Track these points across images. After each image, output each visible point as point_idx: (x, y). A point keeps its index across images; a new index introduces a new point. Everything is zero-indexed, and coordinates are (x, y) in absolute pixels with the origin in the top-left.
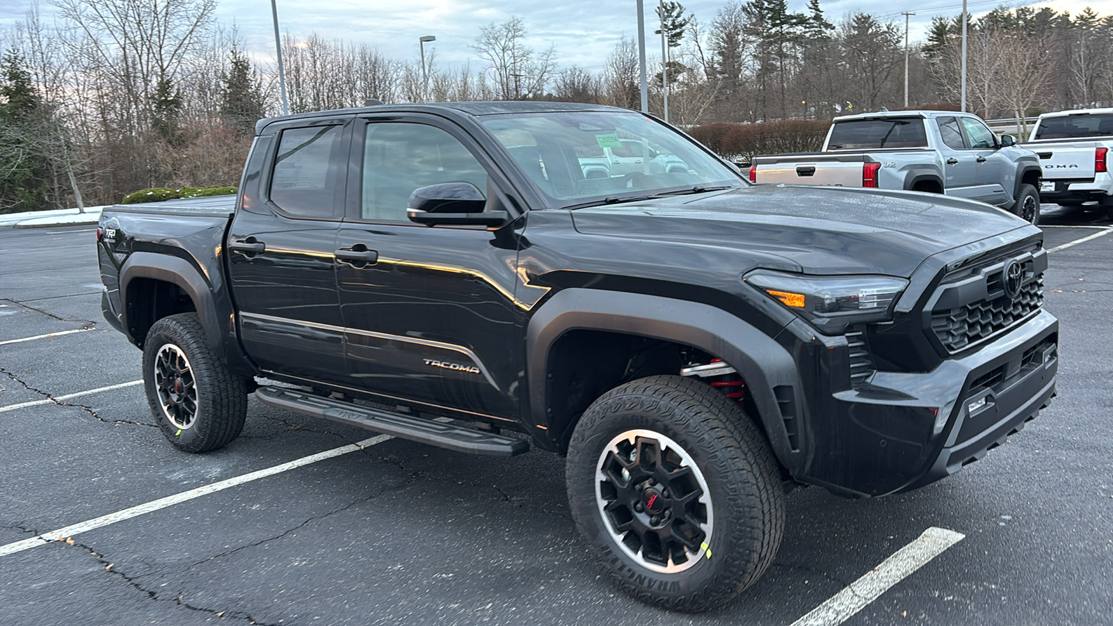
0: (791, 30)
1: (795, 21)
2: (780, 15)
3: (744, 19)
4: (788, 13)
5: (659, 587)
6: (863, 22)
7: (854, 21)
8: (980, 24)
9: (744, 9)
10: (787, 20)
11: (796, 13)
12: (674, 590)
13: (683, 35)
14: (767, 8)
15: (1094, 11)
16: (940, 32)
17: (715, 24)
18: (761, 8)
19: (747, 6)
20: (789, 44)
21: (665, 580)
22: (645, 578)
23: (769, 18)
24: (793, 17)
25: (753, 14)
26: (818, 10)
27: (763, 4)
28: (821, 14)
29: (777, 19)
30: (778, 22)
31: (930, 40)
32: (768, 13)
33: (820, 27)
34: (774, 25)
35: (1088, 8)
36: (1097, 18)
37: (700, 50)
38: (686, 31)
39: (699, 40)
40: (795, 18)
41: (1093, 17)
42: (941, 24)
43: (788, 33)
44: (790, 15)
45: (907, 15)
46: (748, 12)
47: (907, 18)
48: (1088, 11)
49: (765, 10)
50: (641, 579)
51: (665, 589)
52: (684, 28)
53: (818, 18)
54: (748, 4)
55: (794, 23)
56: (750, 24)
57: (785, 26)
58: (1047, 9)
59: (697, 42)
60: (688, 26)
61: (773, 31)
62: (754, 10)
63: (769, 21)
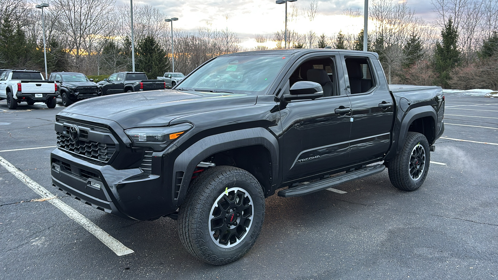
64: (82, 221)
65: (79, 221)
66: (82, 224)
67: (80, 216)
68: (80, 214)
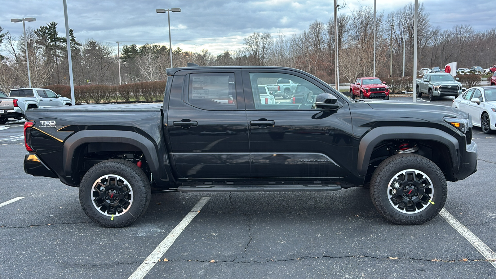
0: (61, 44)
1: (62, 40)
2: (54, 37)
3: (36, 37)
4: (58, 36)
5: (415, 218)
6: (93, 44)
7: (89, 43)
8: (140, 50)
9: (35, 32)
10: (59, 39)
11: (63, 37)
12: (420, 217)
13: (2, 41)
14: (47, 33)
15: (181, 48)
16: (126, 51)
17: (22, 38)
18: (45, 33)
19: (37, 31)
20: (60, 51)
21: (415, 215)
22: (408, 216)
23: (49, 38)
24: (61, 39)
25: (40, 35)
26: (73, 37)
27: (46, 31)
28: (74, 38)
29: (53, 39)
30: (54, 40)
31: (122, 54)
32: (48, 35)
33: (75, 45)
34: (52, 41)
35: (178, 48)
36: (182, 52)
37: (13, 49)
38: (4, 39)
39: (12, 45)
40: (62, 39)
41: (181, 51)
42: (127, 48)
43: (59, 46)
44: (60, 38)
45: (118, 43)
46: (38, 34)
47: (118, 44)
48: (179, 49)
49: (46, 33)
50: (408, 218)
51: (417, 218)
52: (3, 38)
53: (73, 40)
54: (37, 30)
55: (62, 42)
56: (39, 39)
57: (57, 43)
58: (164, 47)
59: (11, 45)
60: (6, 37)
61: (52, 44)
62: (41, 33)
63: (49, 39)
64: (454, 222)
65: (457, 222)
66: (454, 219)
67: (456, 227)
68: (456, 230)
